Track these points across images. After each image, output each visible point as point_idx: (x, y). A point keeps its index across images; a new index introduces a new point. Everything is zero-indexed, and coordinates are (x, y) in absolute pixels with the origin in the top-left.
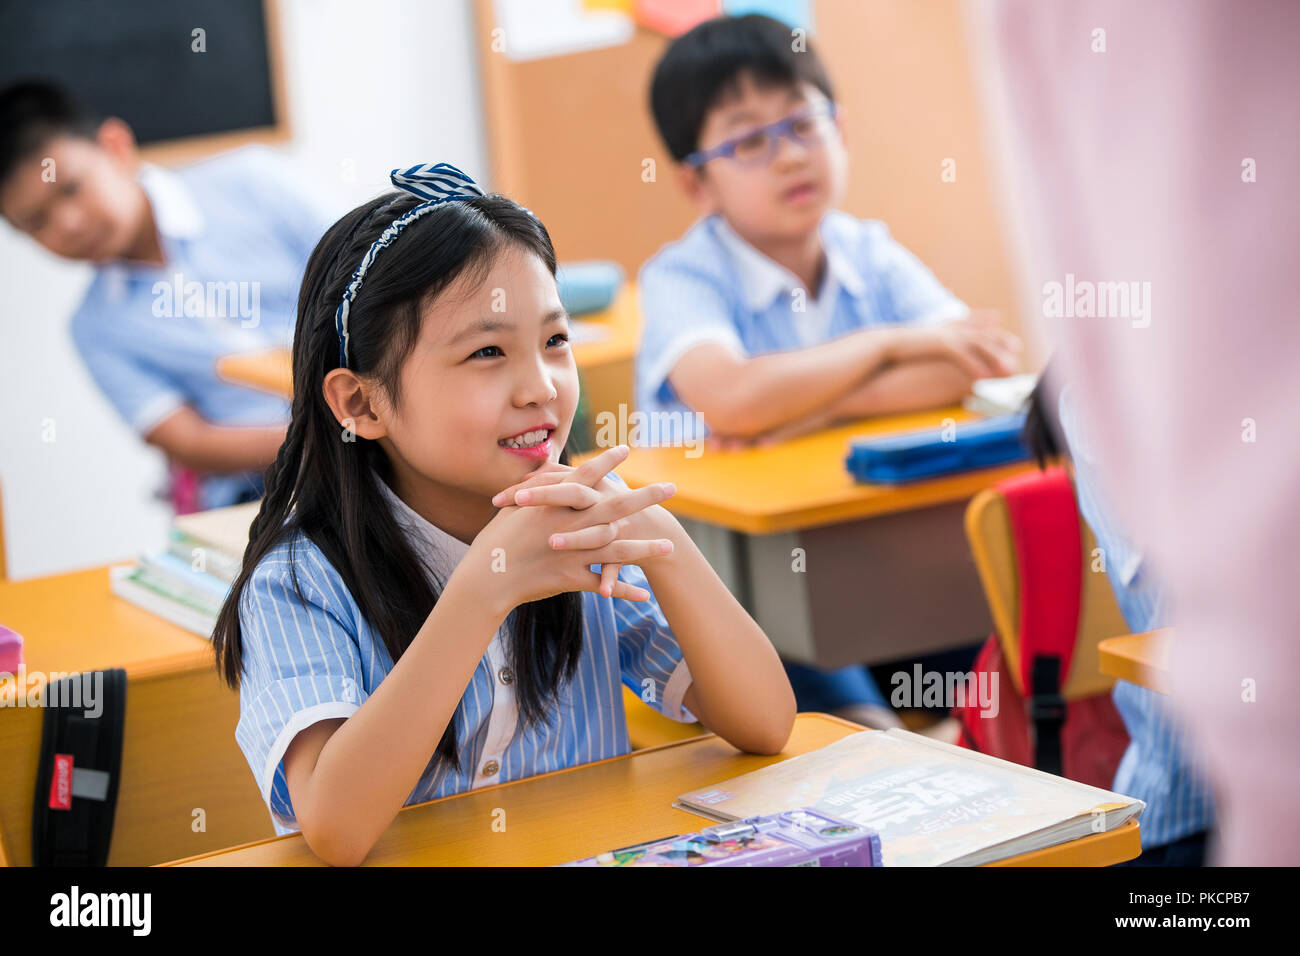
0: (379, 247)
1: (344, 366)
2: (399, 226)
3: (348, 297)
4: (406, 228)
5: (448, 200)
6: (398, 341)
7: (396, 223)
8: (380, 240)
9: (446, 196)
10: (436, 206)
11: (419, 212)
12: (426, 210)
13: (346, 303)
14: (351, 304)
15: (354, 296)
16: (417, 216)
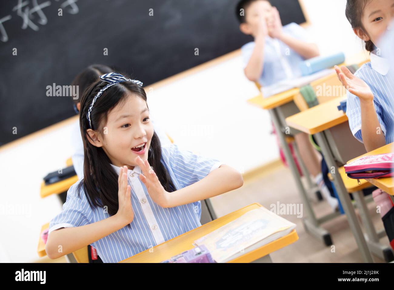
0: (97, 97)
1: (90, 128)
2: (102, 91)
3: (90, 111)
4: (104, 91)
5: (115, 82)
6: (102, 122)
7: (101, 90)
8: (97, 95)
9: (115, 81)
10: (112, 85)
11: (108, 87)
12: (109, 86)
13: (89, 112)
14: (90, 113)
15: (91, 110)
16: (107, 88)
